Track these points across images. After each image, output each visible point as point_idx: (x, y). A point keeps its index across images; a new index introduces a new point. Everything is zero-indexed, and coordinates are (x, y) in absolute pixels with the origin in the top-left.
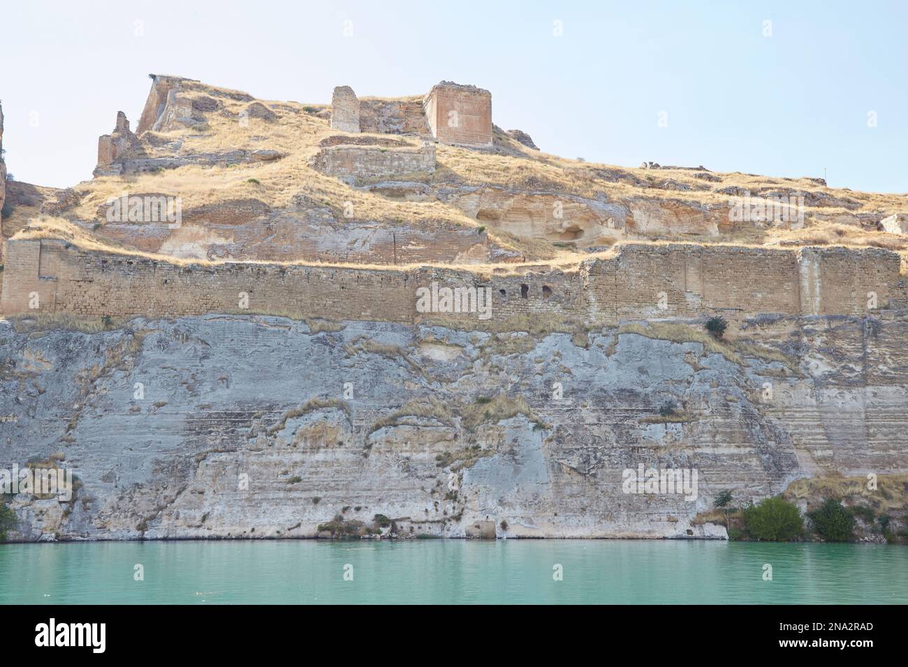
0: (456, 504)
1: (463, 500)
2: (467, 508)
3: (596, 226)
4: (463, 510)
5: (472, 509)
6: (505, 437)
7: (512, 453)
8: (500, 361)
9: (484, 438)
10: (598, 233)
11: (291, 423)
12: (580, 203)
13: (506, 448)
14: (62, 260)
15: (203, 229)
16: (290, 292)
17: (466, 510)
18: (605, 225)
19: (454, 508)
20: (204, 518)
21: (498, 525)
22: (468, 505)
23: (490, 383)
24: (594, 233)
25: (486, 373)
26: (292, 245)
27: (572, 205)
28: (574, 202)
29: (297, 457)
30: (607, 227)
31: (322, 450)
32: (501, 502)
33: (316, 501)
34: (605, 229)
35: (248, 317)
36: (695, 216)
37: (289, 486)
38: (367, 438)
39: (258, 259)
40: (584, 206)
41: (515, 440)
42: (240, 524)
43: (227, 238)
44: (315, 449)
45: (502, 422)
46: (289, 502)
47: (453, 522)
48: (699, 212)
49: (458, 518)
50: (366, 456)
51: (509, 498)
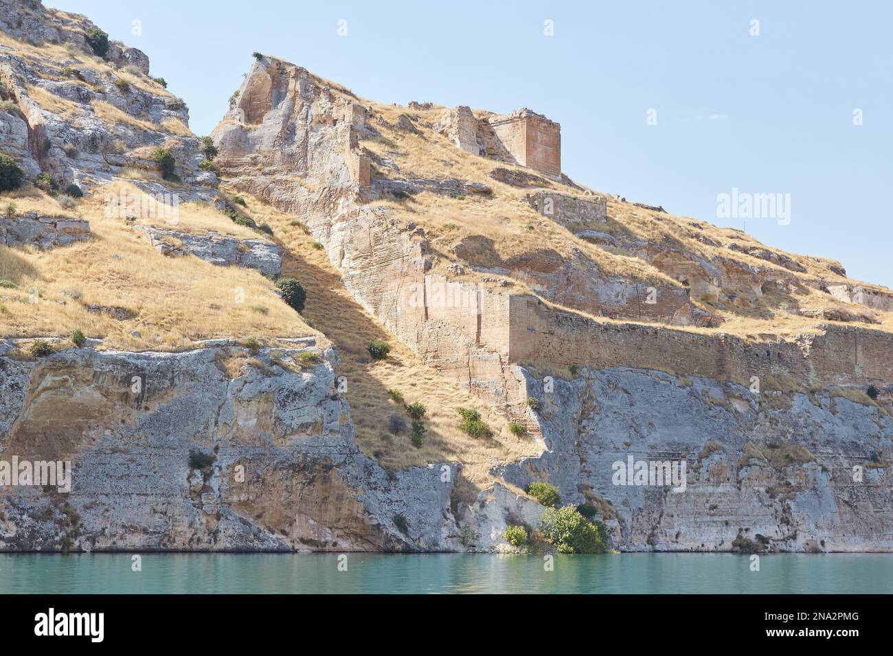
0: (790, 527)
1: (795, 524)
2: (799, 530)
3: (703, 283)
4: (796, 531)
5: (802, 531)
6: (809, 477)
7: (815, 489)
8: (775, 415)
9: (793, 477)
10: (705, 290)
11: (705, 462)
12: (695, 261)
13: (810, 486)
14: (537, 314)
15: (527, 275)
16: (660, 351)
17: (798, 532)
18: (711, 282)
19: (788, 530)
20: (677, 536)
21: (819, 543)
22: (799, 528)
23: (771, 432)
24: (700, 288)
25: (768, 424)
26: (584, 295)
27: (691, 262)
28: (692, 260)
29: (710, 489)
30: (713, 284)
31: (722, 484)
32: (817, 526)
33: (727, 523)
34: (711, 286)
35: (645, 371)
36: (744, 276)
37: (712, 512)
38: (738, 475)
39: (564, 305)
40: (697, 264)
41: (815, 480)
42: (695, 541)
43: (542, 285)
44: (718, 484)
45: (805, 466)
46: (714, 524)
47: (791, 540)
48: (749, 273)
49: (794, 537)
50: (739, 489)
51: (820, 524)
